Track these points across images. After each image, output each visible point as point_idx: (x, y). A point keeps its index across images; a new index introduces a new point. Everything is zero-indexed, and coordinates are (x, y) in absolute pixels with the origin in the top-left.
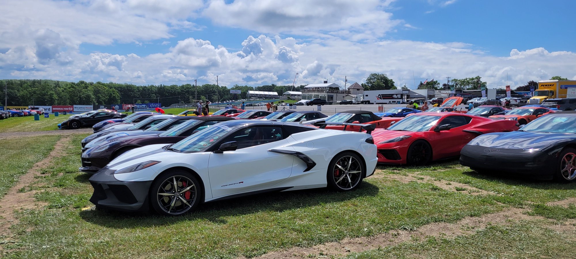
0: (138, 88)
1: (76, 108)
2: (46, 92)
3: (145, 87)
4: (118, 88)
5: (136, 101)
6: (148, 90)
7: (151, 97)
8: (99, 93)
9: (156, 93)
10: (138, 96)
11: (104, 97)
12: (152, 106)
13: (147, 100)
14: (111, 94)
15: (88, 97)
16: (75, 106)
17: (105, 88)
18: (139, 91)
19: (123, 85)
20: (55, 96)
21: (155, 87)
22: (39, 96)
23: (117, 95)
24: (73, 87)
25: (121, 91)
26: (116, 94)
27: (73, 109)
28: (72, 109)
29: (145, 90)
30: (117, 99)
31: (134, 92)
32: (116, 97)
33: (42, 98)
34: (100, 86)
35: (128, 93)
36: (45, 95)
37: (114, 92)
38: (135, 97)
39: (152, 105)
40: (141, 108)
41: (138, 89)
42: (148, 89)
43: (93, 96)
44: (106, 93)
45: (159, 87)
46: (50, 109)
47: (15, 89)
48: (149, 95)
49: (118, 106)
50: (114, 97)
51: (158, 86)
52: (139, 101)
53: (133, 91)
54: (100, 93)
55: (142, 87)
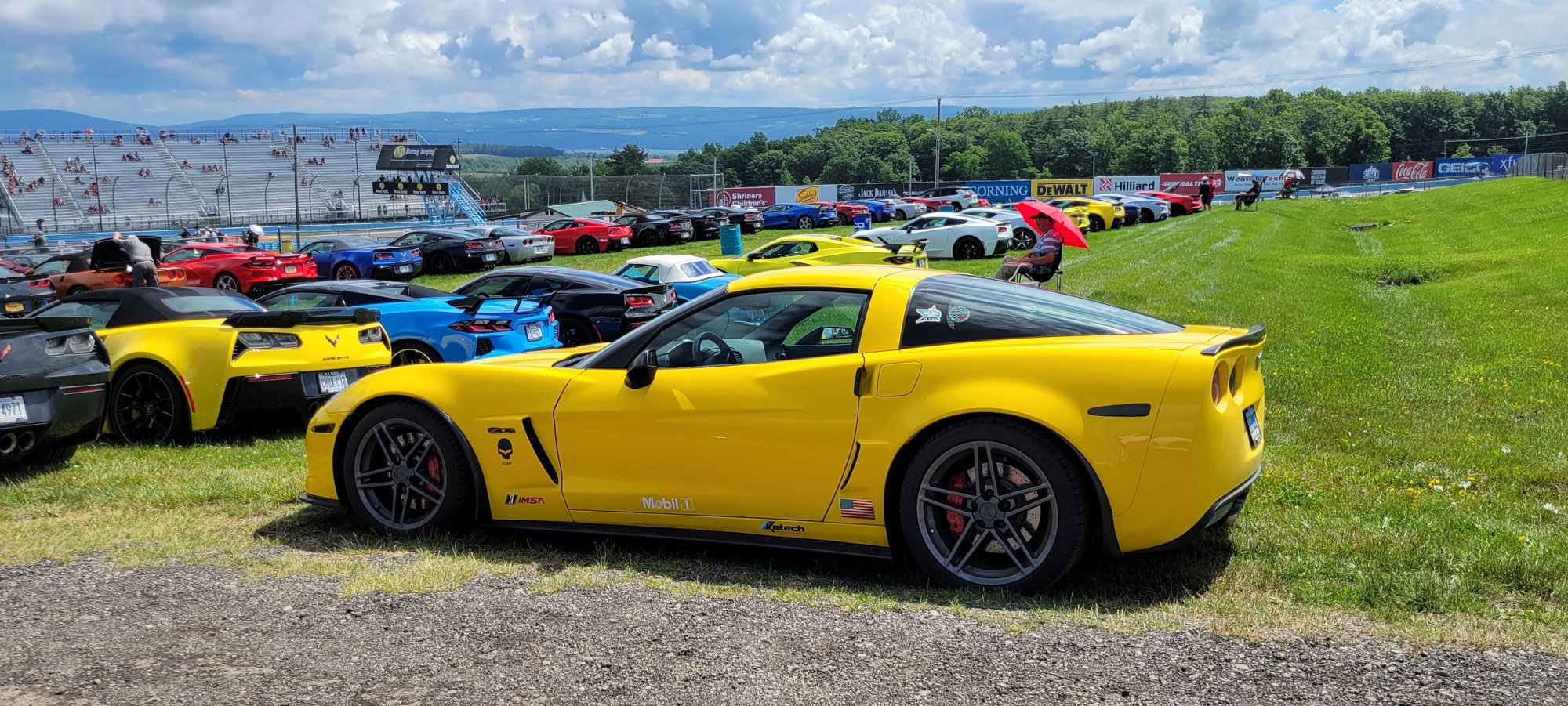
0: (1468, 102)
1: (1232, 179)
2: (1155, 131)
3: (1497, 96)
4: (1396, 105)
5: (1453, 149)
6: (1508, 106)
7: (1515, 130)
8: (1319, 126)
9: (1536, 117)
10: (1465, 131)
11: (1333, 139)
12: (1507, 164)
13: (1499, 143)
14: (1359, 129)
15: (1278, 141)
16: (1228, 173)
17: (1340, 106)
18: (1471, 113)
19: (1413, 96)
20: (1181, 145)
21: (1538, 96)
22: (1138, 145)
23: (1381, 131)
24: (1238, 112)
25: (1404, 117)
26: (1378, 127)
27: (1223, 185)
28: (1219, 184)
29: (1494, 108)
30: (1379, 145)
31: (1451, 116)
32: (1374, 138)
33: (1144, 151)
34: (1324, 101)
35: (1431, 122)
36: (1151, 141)
37: (1371, 119)
38: (1452, 134)
39: (1510, 161)
40: (1465, 174)
41: (1467, 106)
42: (1506, 104)
43: (1291, 139)
44: (1343, 124)
45: (1550, 92)
46: (1153, 184)
47: (1088, 127)
48: (1510, 123)
49: (1375, 169)
50: (1370, 137)
51: (1548, 87)
52: (1464, 149)
53: (1448, 115)
54: (1322, 127)
55: (1482, 96)
